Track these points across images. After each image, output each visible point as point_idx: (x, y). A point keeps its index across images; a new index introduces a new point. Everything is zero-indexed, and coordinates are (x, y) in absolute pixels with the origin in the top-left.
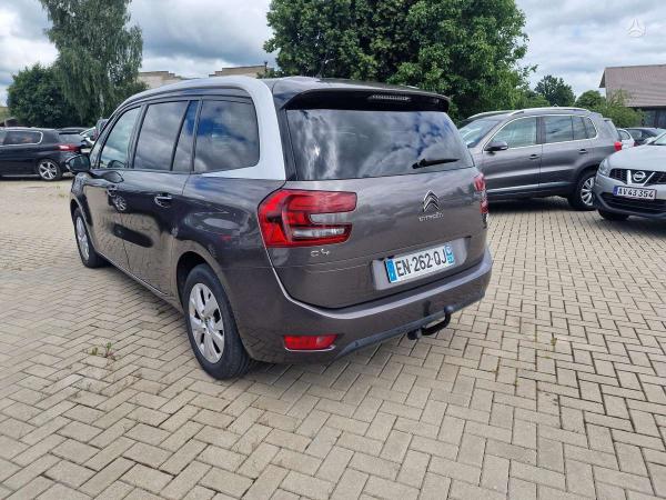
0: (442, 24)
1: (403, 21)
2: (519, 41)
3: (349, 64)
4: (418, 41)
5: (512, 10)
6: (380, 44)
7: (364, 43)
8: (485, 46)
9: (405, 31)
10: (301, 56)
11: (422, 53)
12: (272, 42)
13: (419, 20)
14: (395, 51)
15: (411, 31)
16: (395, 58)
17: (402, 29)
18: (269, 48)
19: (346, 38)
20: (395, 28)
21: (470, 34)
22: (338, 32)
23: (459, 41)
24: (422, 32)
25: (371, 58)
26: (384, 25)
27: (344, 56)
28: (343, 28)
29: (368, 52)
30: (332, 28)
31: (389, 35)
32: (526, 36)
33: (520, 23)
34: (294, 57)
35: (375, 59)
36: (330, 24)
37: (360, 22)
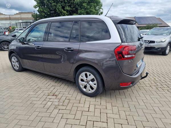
0: (83, 4)
1: (73, 3)
2: (101, 10)
3: (59, 13)
4: (77, 8)
5: (99, 2)
6: (68, 8)
7: (63, 8)
8: (94, 11)
9: (74, 5)
10: (45, 10)
11: (79, 11)
12: (36, 5)
13: (77, 3)
14: (72, 10)
15: (75, 5)
16: (72, 12)
17: (73, 5)
18: (35, 7)
19: (58, 6)
20: (71, 4)
21: (90, 8)
22: (56, 4)
23: (88, 9)
24: (78, 6)
25: (65, 12)
26: (69, 3)
27: (58, 11)
28: (57, 3)
29: (64, 10)
30: (54, 3)
31: (70, 6)
32: (102, 9)
33: (101, 6)
34: (43, 10)
35: (67, 12)
36: (53, 2)
37: (62, 2)
